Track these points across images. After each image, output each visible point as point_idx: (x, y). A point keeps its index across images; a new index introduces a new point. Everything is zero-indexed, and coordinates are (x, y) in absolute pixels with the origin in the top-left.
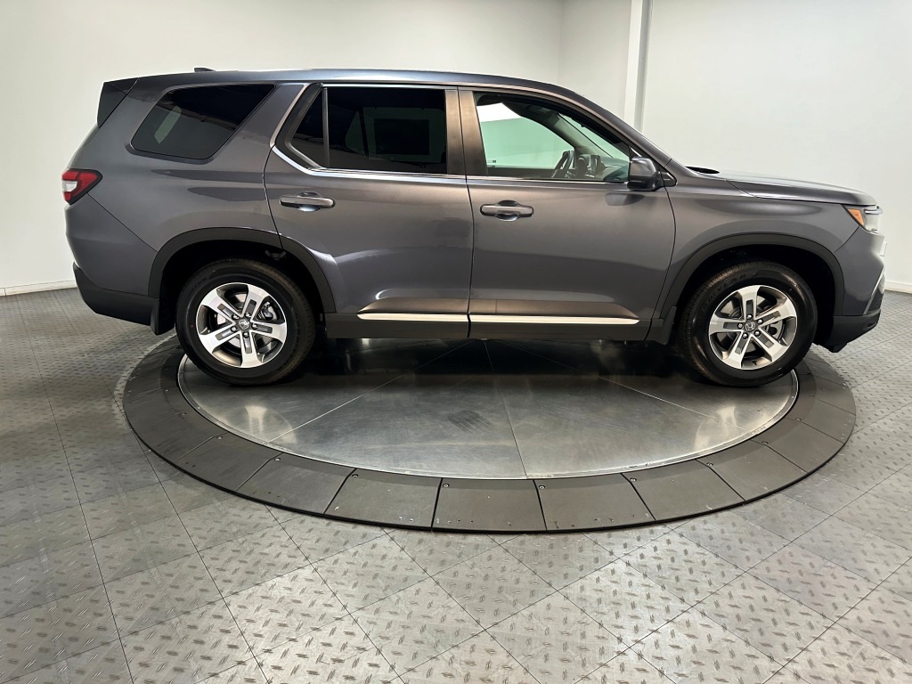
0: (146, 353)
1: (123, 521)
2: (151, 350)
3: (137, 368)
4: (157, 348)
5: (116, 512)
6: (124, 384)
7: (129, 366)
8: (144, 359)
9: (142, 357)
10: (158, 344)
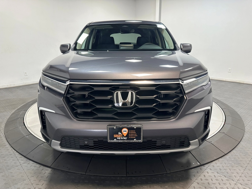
0: (12, 113)
1: (7, 184)
2: (13, 112)
3: (8, 119)
4: (16, 111)
5: (4, 180)
6: (4, 125)
7: (6, 118)
8: (11, 115)
9: (10, 114)
10: (16, 110)
